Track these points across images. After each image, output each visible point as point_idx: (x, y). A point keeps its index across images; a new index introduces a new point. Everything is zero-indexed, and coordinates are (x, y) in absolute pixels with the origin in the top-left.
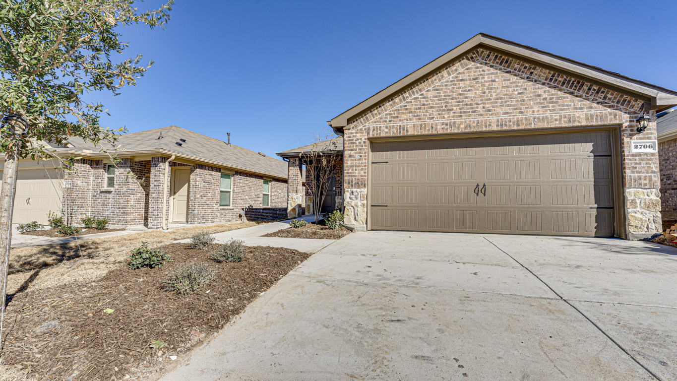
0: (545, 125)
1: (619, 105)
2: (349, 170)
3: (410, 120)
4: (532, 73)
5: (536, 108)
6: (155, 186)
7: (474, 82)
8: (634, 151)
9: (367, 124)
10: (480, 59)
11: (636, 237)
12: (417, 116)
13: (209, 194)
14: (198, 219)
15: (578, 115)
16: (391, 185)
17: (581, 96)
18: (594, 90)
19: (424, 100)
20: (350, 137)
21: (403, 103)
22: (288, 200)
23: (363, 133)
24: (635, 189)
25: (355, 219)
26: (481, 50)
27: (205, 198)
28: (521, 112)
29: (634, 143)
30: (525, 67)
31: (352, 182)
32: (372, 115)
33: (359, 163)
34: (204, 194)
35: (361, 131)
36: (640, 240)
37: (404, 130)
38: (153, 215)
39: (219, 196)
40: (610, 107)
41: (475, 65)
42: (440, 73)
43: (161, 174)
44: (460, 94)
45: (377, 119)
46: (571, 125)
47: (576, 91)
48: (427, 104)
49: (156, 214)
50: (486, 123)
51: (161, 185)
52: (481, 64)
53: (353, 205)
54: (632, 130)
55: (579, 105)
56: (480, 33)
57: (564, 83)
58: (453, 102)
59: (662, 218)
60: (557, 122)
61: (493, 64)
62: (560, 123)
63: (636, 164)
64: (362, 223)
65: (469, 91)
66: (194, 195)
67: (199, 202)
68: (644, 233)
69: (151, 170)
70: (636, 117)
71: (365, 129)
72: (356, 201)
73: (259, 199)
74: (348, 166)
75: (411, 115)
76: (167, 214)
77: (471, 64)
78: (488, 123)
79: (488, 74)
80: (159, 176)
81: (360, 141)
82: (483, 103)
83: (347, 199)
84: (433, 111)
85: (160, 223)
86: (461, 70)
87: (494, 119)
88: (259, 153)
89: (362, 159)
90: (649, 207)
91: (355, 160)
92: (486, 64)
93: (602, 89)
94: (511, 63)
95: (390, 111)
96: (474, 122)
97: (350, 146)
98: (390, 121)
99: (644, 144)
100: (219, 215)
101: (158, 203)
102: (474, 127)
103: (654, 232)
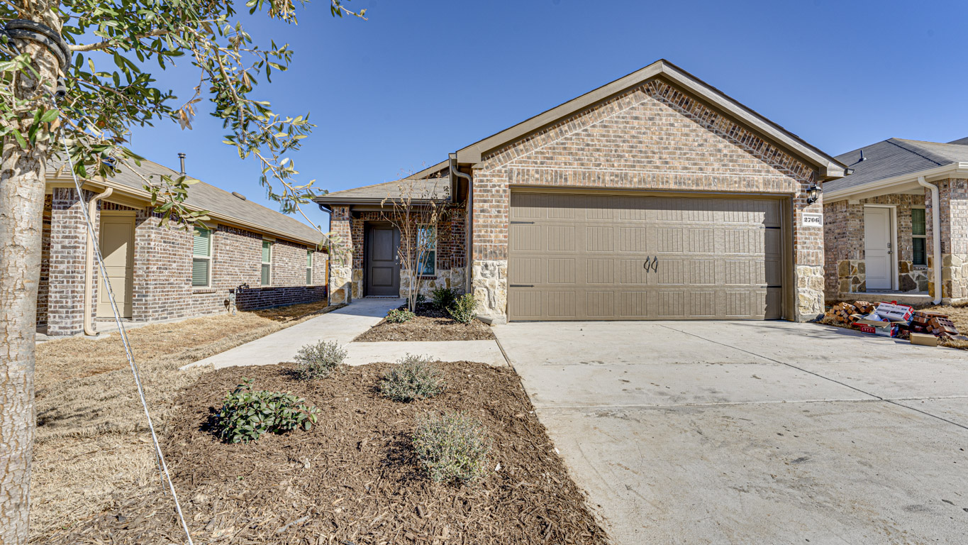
0: (725, 188)
1: (793, 172)
2: (480, 231)
3: (570, 164)
4: (713, 121)
5: (716, 165)
6: (63, 247)
7: (651, 123)
8: (805, 224)
9: (508, 164)
10: (657, 94)
11: (805, 319)
12: (579, 159)
13: (174, 265)
14: (153, 312)
15: (756, 179)
16: (539, 256)
17: (759, 157)
18: (772, 151)
19: (589, 138)
20: (482, 181)
21: (560, 140)
22: (330, 276)
23: (502, 177)
24: (804, 266)
25: (490, 306)
26: (659, 81)
27: (166, 272)
28: (701, 169)
29: (805, 215)
30: (706, 114)
31: (485, 249)
32: (516, 151)
33: (497, 221)
34: (164, 265)
35: (499, 174)
36: (808, 322)
37: (561, 177)
38: (62, 307)
39: (191, 268)
40: (786, 173)
41: (651, 100)
42: (609, 103)
43: (81, 223)
44: (634, 137)
45: (523, 158)
46: (749, 190)
47: (755, 151)
48: (593, 145)
49: (70, 304)
50: (662, 178)
51: (81, 246)
52: (658, 100)
53: (488, 286)
54: (803, 201)
55: (758, 167)
56: (662, 60)
57: (744, 139)
58: (625, 146)
59: (825, 297)
60: (737, 185)
61: (671, 103)
62: (739, 187)
63: (806, 238)
64: (501, 312)
65: (644, 133)
66: (145, 267)
67: (155, 280)
68: (810, 314)
69: (53, 215)
70: (807, 187)
71: (506, 172)
72: (492, 279)
73: (256, 273)
74: (478, 226)
75: (570, 157)
76: (94, 304)
77: (647, 99)
78: (665, 179)
79: (667, 115)
80: (76, 227)
81: (497, 188)
82: (661, 153)
83: (477, 276)
84: (599, 155)
85: (80, 322)
86: (635, 104)
87: (672, 174)
88: (233, 194)
89: (502, 216)
90: (814, 286)
91: (491, 217)
92: (664, 101)
93: (779, 152)
94: (691, 105)
95: (543, 149)
96: (649, 176)
97: (483, 196)
98: (542, 163)
99: (812, 217)
100: (191, 303)
101: (73, 282)
102: (650, 182)
103: (818, 313)
